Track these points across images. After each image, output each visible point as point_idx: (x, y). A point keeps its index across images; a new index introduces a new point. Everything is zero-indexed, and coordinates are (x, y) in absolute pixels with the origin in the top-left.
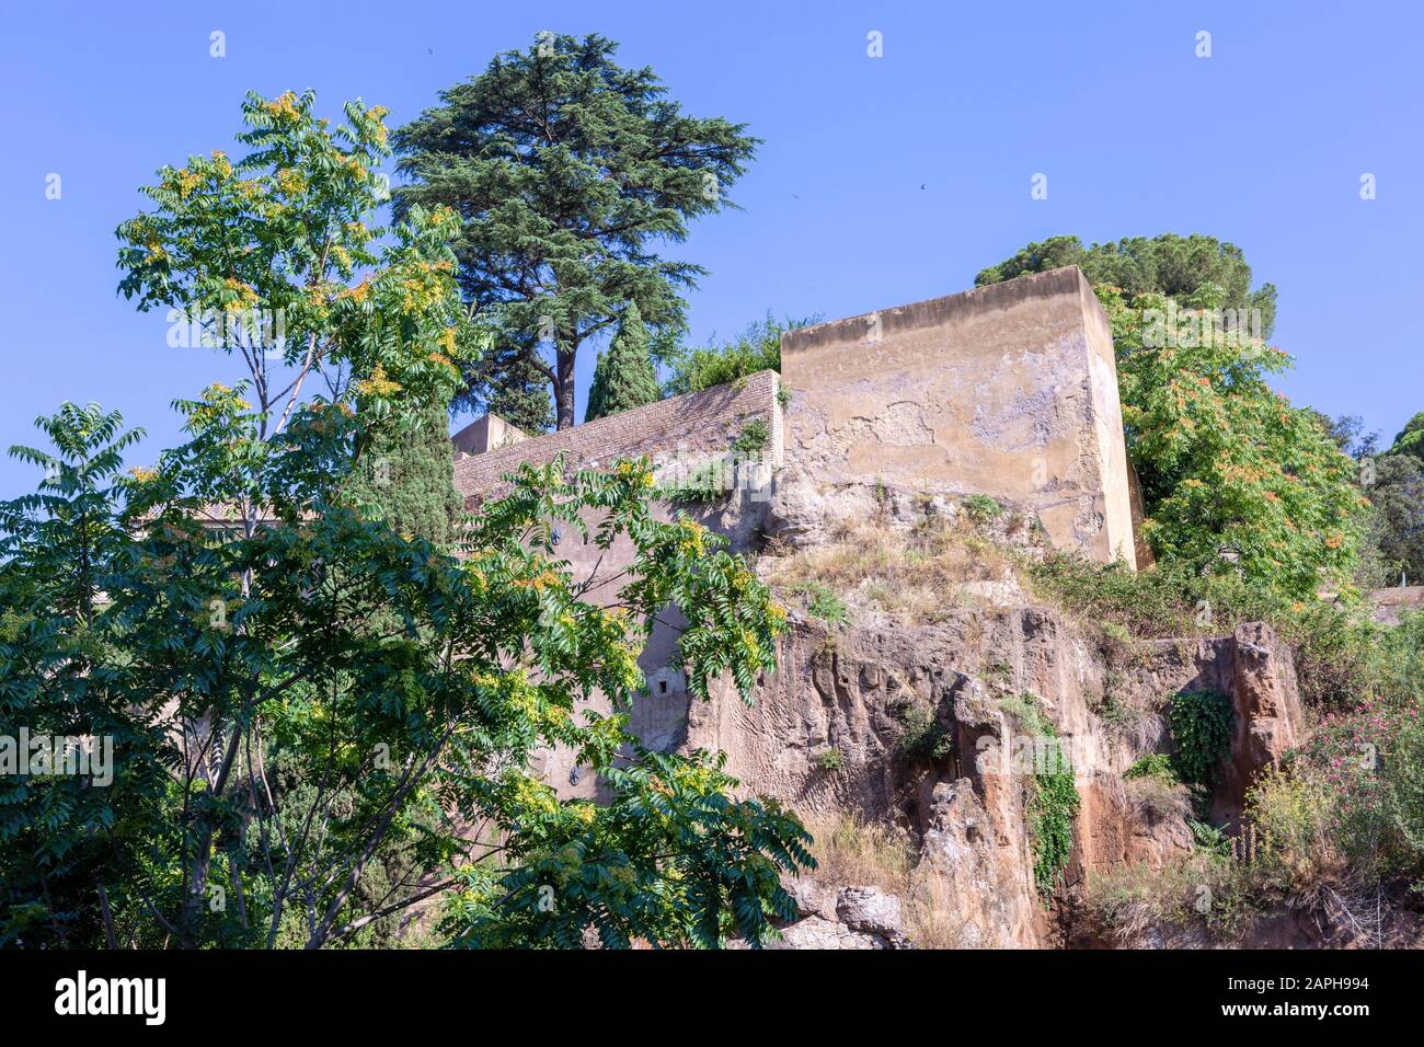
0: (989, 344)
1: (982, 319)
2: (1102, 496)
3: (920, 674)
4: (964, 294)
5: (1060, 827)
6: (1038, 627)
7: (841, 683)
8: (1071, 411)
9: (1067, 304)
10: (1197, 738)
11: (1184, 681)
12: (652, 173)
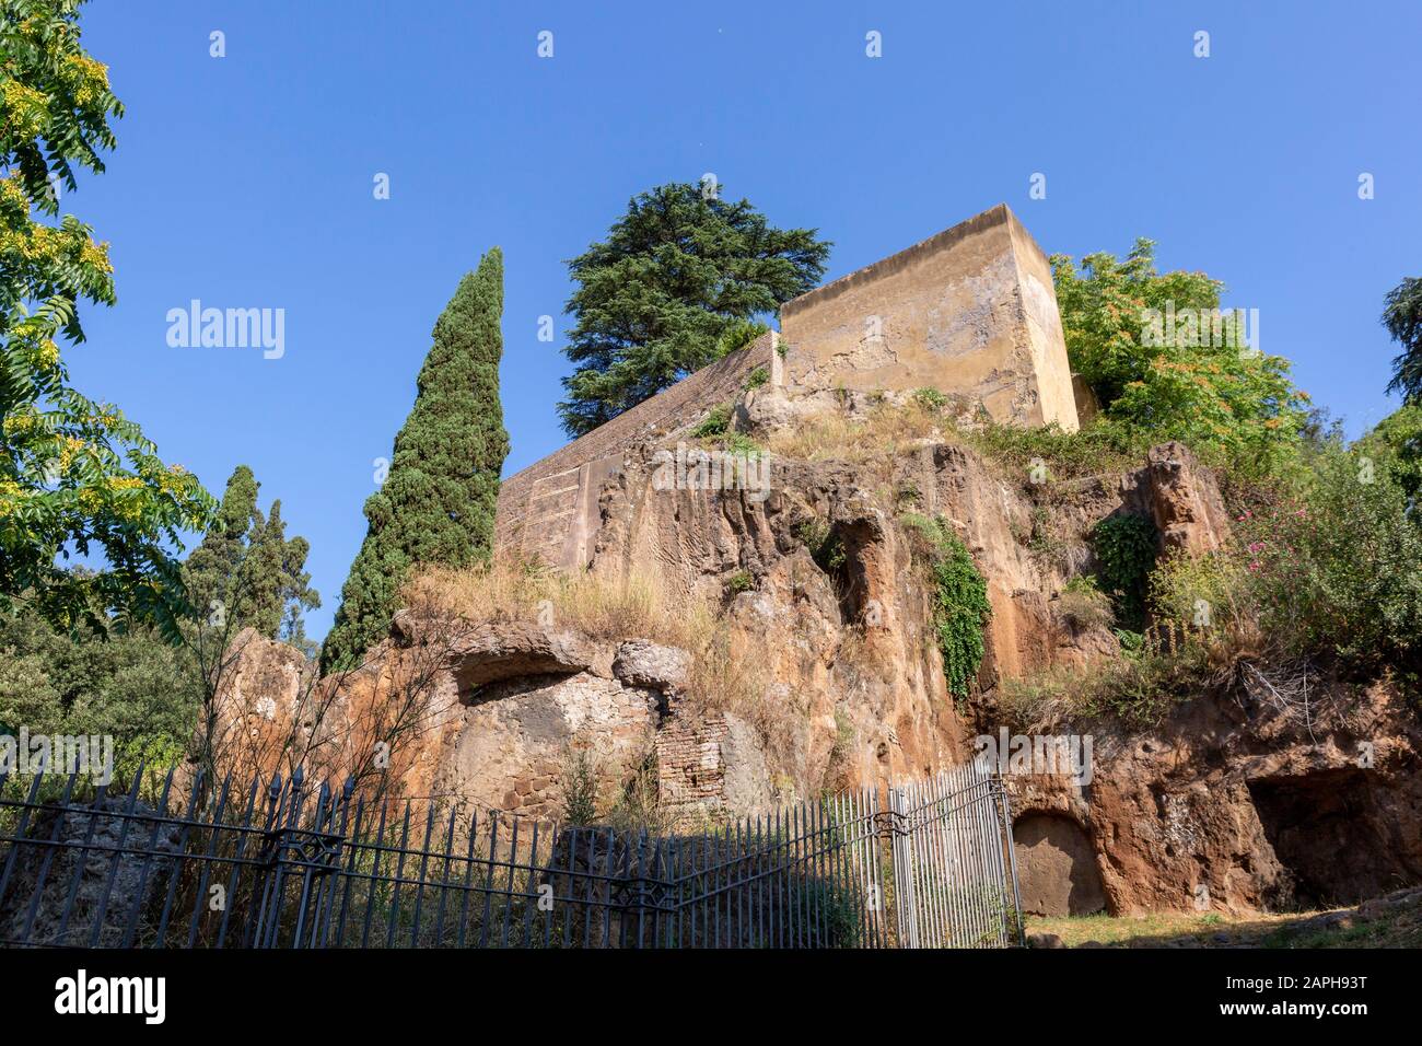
0: (937, 278)
1: (931, 261)
2: (1034, 376)
3: (818, 493)
4: (916, 246)
5: (970, 633)
6: (948, 457)
7: (748, 511)
8: (1005, 315)
9: (997, 234)
10: (1121, 557)
11: (1108, 511)
12: (748, 266)
